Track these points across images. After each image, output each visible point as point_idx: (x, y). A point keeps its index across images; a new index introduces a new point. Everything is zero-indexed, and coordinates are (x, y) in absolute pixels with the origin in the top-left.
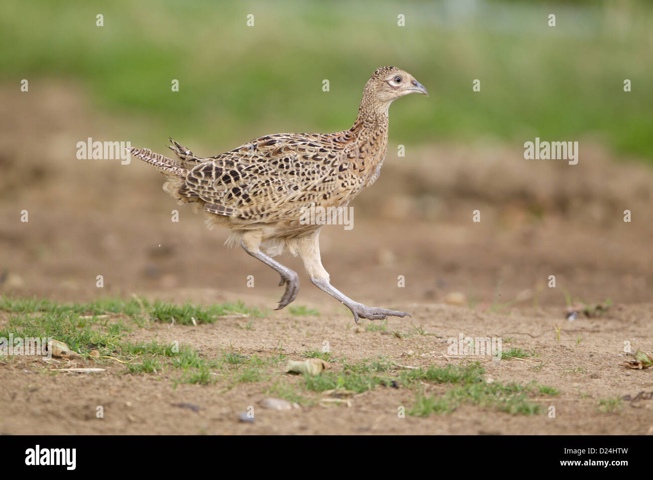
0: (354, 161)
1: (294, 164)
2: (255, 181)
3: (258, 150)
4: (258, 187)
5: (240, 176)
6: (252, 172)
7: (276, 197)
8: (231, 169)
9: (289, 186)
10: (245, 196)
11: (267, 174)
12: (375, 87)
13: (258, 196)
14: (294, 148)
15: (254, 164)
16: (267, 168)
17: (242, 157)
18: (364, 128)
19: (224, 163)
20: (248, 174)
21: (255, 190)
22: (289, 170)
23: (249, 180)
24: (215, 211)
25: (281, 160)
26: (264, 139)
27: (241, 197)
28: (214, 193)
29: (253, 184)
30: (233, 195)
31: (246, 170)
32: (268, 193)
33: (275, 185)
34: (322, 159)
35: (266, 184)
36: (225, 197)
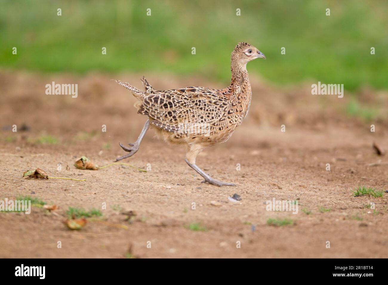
0: (236, 107)
1: (204, 104)
2: (181, 110)
3: (185, 93)
4: (182, 113)
5: (173, 105)
6: (180, 105)
7: (191, 120)
8: (169, 101)
9: (199, 116)
10: (174, 117)
11: (188, 107)
12: (238, 56)
13: (181, 118)
14: (205, 96)
15: (182, 100)
16: (189, 104)
17: (176, 95)
18: (237, 82)
19: (166, 97)
20: (178, 105)
21: (180, 114)
22: (200, 107)
23: (178, 108)
24: (156, 124)
25: (196, 101)
26: (190, 87)
27: (172, 117)
28: (158, 112)
29: (179, 111)
30: (168, 116)
31: (177, 103)
32: (187, 117)
33: (191, 114)
34: (219, 104)
35: (186, 112)
36: (163, 116)
